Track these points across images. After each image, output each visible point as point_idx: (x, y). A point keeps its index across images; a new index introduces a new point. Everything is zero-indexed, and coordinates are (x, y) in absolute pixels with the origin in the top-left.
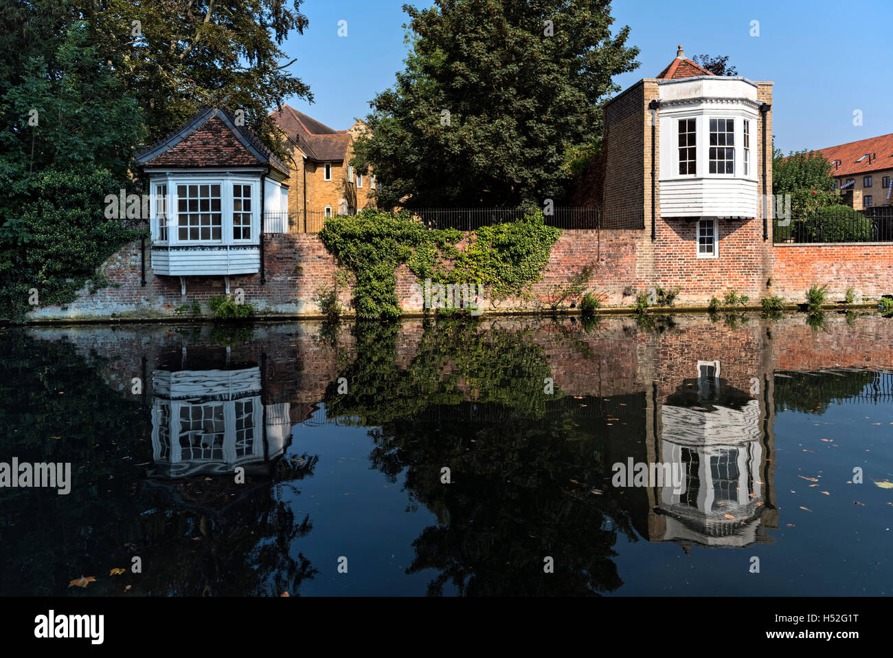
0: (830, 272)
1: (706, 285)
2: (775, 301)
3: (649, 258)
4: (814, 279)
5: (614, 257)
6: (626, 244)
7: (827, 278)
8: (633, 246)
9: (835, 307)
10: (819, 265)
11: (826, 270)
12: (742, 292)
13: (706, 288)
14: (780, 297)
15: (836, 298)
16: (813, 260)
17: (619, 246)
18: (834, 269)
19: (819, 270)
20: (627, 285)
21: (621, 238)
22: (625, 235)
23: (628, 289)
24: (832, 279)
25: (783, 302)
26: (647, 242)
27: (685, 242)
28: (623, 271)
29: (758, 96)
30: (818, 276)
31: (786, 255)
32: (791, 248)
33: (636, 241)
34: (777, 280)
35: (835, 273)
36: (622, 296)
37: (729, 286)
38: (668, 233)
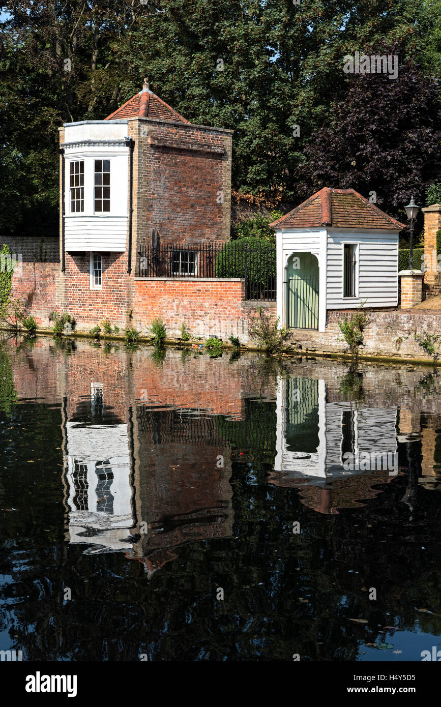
0: (172, 308)
1: (94, 315)
2: (136, 334)
3: (62, 288)
4: (161, 314)
5: (44, 286)
6: (50, 275)
7: (171, 313)
8: (54, 276)
9: (176, 344)
10: (165, 299)
11: (169, 305)
12: (115, 323)
13: (95, 317)
14: (138, 330)
15: (175, 335)
16: (160, 294)
17: (46, 276)
18: (174, 304)
19: (164, 305)
20: (51, 311)
21: (47, 270)
22: (49, 266)
23: (52, 314)
24: (173, 314)
25: (140, 335)
26: (61, 274)
27: (82, 274)
28: (49, 298)
29: (128, 132)
30: (164, 311)
31: (143, 289)
32: (146, 282)
33: (55, 272)
34: (136, 313)
35: (175, 308)
36: (48, 319)
37: (107, 317)
38: (72, 265)
